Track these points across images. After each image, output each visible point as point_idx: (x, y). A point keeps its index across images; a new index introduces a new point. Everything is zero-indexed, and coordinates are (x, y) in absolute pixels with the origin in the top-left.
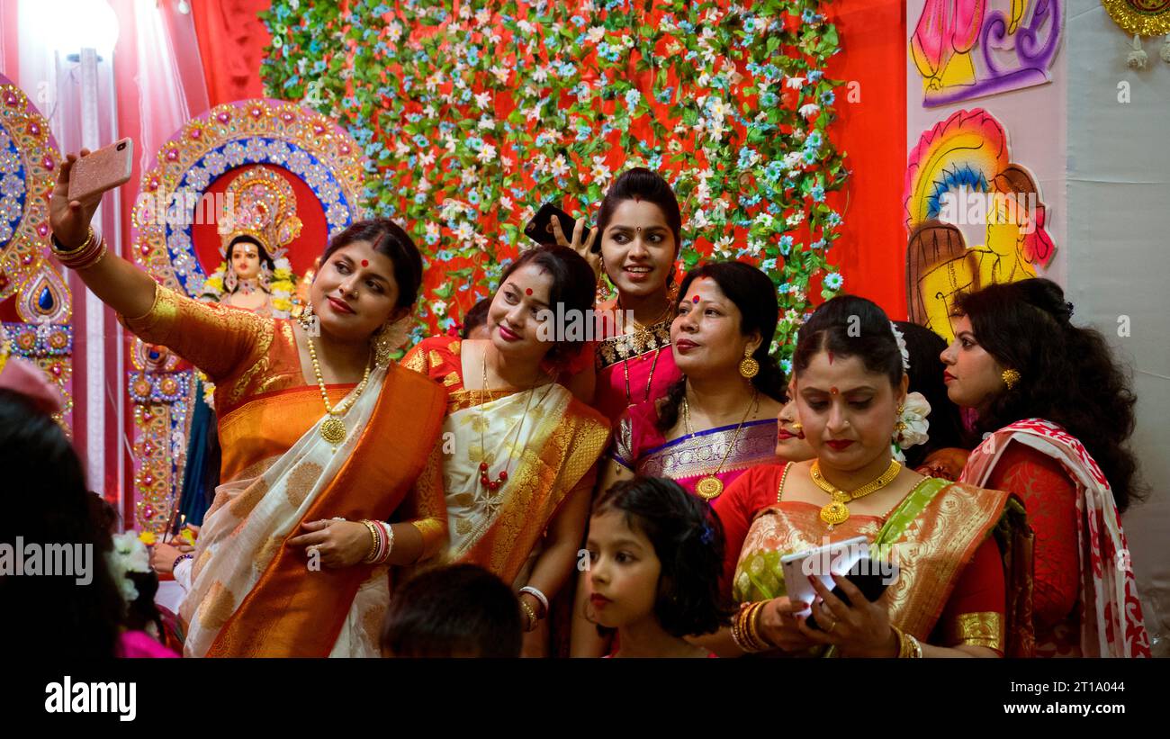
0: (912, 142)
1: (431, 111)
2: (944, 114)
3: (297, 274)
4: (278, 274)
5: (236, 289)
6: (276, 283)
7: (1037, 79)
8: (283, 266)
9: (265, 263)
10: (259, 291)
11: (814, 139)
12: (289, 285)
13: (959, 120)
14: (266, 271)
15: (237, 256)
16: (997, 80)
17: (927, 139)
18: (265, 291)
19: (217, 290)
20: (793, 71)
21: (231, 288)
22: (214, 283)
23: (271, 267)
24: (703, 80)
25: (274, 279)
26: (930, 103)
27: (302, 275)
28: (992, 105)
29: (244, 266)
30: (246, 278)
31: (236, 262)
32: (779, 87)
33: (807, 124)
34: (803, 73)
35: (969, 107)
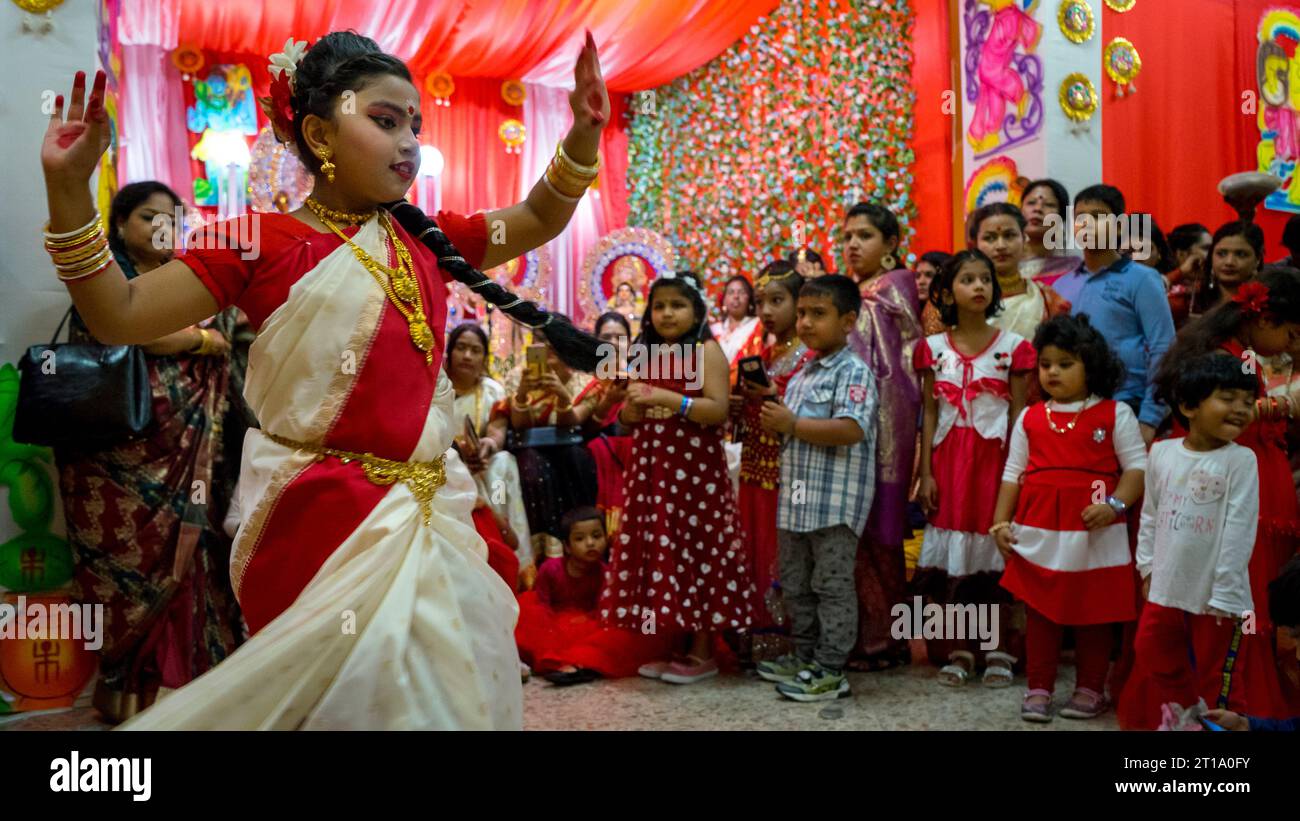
0: (967, 176)
1: (708, 222)
2: (983, 162)
4: (638, 298)
5: (621, 305)
6: (637, 302)
7: (1033, 137)
8: (639, 295)
9: (633, 294)
10: (630, 306)
11: (904, 197)
12: (642, 303)
13: (993, 162)
15: (622, 291)
16: (1011, 141)
17: (975, 174)
18: (632, 305)
19: (613, 306)
20: (892, 171)
21: (618, 305)
23: (635, 296)
24: (847, 182)
25: (636, 300)
26: (977, 158)
28: (1009, 153)
29: (624, 295)
32: (886, 179)
33: (898, 193)
34: (897, 171)
35: (997, 156)
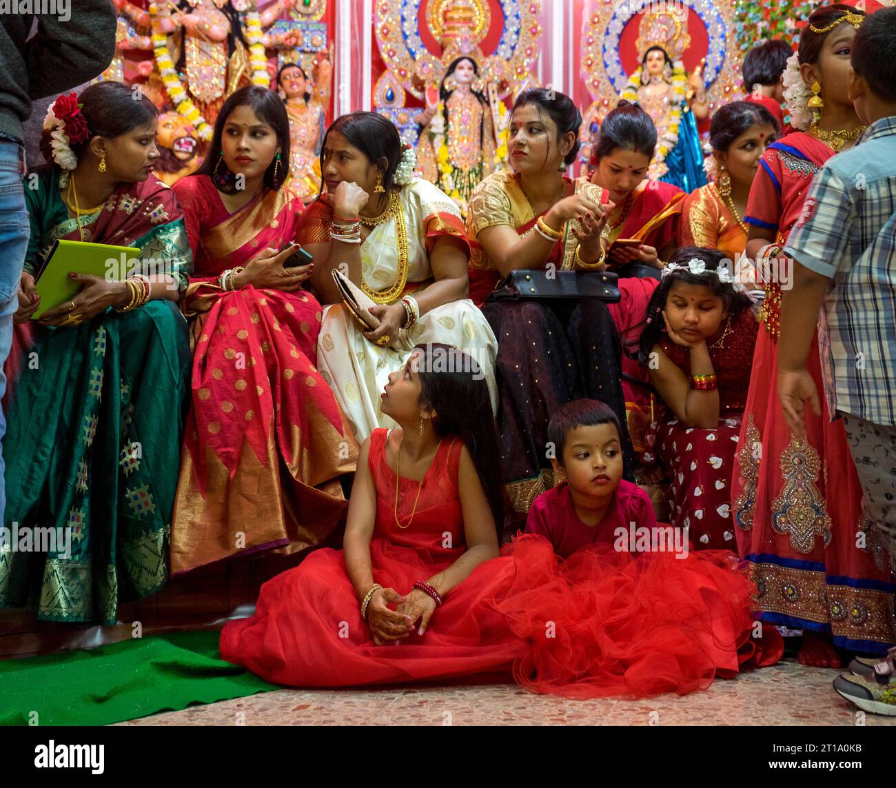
3: (689, 70)
4: (676, 71)
5: (649, 83)
6: (675, 77)
8: (679, 66)
9: (668, 64)
10: (664, 83)
12: (683, 78)
14: (668, 69)
15: (651, 60)
18: (667, 82)
19: (636, 84)
21: (645, 82)
22: (634, 79)
23: (672, 67)
25: (673, 75)
27: (693, 71)
29: (655, 66)
30: (656, 74)
31: (649, 64)
